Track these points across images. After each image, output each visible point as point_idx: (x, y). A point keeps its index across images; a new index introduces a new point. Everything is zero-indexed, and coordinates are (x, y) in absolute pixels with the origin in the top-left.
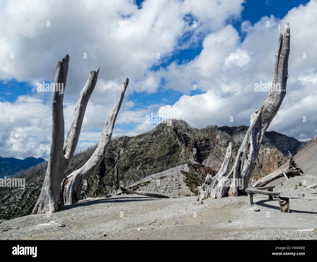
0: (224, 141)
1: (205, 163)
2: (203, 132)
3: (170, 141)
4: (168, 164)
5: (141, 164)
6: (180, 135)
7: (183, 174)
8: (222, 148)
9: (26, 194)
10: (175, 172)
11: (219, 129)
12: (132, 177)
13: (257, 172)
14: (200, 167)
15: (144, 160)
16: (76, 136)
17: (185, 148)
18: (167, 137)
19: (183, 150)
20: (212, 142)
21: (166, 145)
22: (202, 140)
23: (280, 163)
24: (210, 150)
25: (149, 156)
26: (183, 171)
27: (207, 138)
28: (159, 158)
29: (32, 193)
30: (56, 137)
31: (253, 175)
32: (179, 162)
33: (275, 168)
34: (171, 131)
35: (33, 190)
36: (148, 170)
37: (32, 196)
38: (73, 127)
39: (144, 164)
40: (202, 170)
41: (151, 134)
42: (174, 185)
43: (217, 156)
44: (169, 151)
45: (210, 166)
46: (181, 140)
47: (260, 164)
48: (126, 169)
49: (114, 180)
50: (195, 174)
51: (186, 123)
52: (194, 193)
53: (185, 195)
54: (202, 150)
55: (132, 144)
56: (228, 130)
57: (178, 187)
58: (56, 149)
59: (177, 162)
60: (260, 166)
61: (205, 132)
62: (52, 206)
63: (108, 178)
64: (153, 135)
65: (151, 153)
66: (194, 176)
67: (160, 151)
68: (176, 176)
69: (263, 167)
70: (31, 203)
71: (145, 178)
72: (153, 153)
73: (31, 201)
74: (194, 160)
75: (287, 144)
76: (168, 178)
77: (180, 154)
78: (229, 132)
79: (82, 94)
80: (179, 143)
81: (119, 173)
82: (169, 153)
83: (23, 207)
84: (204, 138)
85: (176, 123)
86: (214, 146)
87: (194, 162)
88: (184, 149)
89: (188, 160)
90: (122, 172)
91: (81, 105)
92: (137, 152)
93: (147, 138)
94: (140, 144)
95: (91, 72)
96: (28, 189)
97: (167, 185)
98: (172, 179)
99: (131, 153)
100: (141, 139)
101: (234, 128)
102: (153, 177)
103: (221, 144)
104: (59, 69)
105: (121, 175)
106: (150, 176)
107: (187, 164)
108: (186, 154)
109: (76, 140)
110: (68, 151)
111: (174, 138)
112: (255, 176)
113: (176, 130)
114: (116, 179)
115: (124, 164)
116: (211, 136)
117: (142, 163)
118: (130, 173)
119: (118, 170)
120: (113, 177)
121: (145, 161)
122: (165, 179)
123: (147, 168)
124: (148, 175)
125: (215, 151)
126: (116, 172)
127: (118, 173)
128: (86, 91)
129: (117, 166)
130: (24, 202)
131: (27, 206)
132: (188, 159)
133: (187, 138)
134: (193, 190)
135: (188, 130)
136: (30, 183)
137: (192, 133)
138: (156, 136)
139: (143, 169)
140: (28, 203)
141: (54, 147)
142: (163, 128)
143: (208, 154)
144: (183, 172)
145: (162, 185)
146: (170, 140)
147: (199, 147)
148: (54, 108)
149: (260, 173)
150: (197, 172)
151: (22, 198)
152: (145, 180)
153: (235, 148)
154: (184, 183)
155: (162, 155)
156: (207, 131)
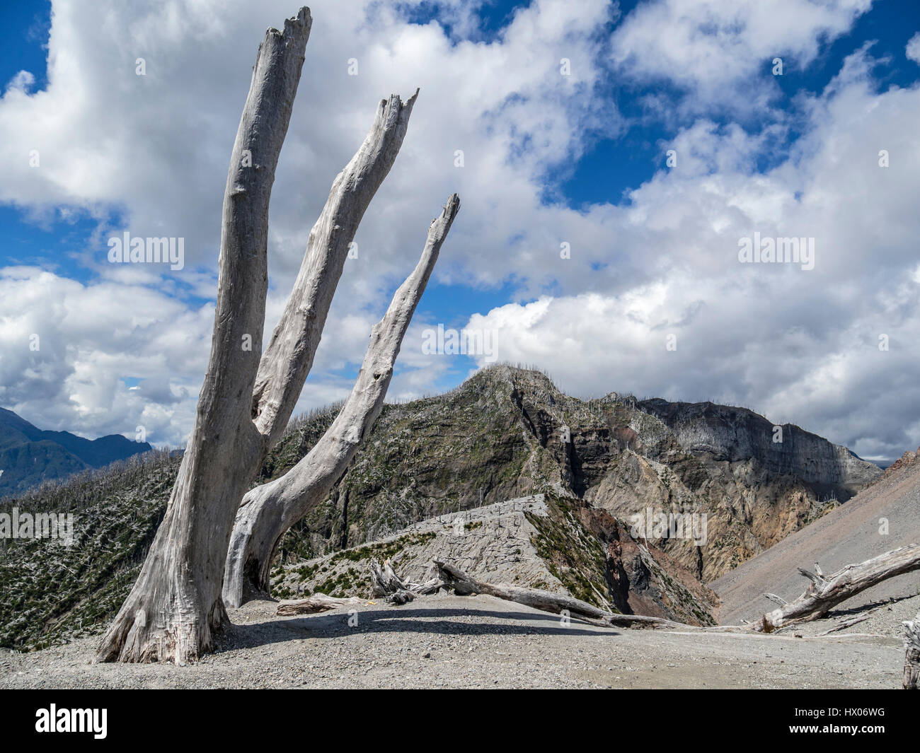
0: (650, 440)
1: (592, 496)
2: (592, 410)
3: (499, 427)
4: (490, 489)
5: (413, 483)
6: (528, 412)
7: (530, 521)
8: (642, 460)
9: (91, 535)
10: (506, 515)
11: (640, 405)
12: (386, 516)
13: (736, 534)
14: (578, 505)
15: (423, 472)
16: (307, 348)
17: (540, 450)
18: (493, 413)
19: (533, 456)
20: (616, 441)
21: (489, 437)
22: (590, 433)
23: (803, 516)
24: (608, 461)
25: (438, 464)
26: (531, 514)
27: (605, 428)
28: (465, 470)
29: (108, 533)
30: (230, 337)
31: (726, 543)
32: (519, 486)
33: (790, 529)
34: (506, 400)
35: (113, 525)
36: (432, 500)
37: (108, 543)
38: (294, 309)
39: (423, 482)
40: (583, 514)
41: (447, 401)
42: (504, 551)
43: (627, 480)
44: (495, 453)
45: (605, 507)
46: (530, 426)
47: (748, 513)
48: (370, 492)
49: (334, 520)
50: (563, 526)
51: (547, 379)
52: (559, 579)
53: (534, 582)
54: (587, 461)
55: (394, 425)
56: (664, 411)
57: (512, 558)
58: (225, 389)
59: (514, 488)
60: (746, 520)
61: (600, 410)
62: (188, 628)
63: (318, 511)
64: (452, 406)
65: (445, 455)
66: (560, 531)
67: (469, 451)
68: (509, 526)
69: (755, 523)
70: (105, 560)
71: (423, 522)
72: (451, 454)
73: (104, 556)
74: (563, 486)
75: (830, 466)
76: (487, 530)
77: (525, 464)
78: (665, 417)
79: (342, 185)
80: (524, 433)
81: (351, 502)
82: (495, 459)
83: (82, 569)
84: (595, 427)
85: (520, 379)
86: (621, 450)
87: (562, 492)
88: (536, 453)
89: (545, 484)
90: (360, 500)
91: (337, 227)
92: (404, 447)
93: (435, 413)
94: (417, 426)
95: (385, 102)
96: (99, 523)
97: (483, 549)
98: (497, 531)
99: (388, 449)
100: (420, 414)
101: (681, 406)
102: (445, 523)
103: (641, 449)
104: (269, 61)
105: (356, 507)
106: (438, 518)
107: (542, 495)
108: (540, 467)
109: (304, 363)
110: (271, 406)
111: (511, 419)
112: (731, 546)
113: (520, 396)
114: (341, 518)
115: (367, 478)
116: (616, 423)
117: (416, 481)
118: (381, 505)
119: (348, 493)
120: (333, 512)
121: (424, 475)
122: (479, 531)
123: (430, 494)
124: (432, 515)
125: (622, 466)
126: (342, 498)
127: (347, 500)
128: (358, 172)
129: (346, 481)
130: (87, 557)
131: (93, 568)
132: (544, 480)
133: (547, 421)
134: (555, 571)
135: (553, 401)
136: (107, 505)
137: (562, 410)
138: (462, 408)
139: (417, 496)
140: (95, 559)
141: (219, 379)
142: (483, 388)
143: (603, 473)
144: (530, 517)
145: (469, 546)
146: (499, 425)
147: (579, 449)
148: (234, 215)
149: (746, 540)
150: (570, 519)
151: (80, 546)
152: (423, 527)
153: (680, 461)
154: (531, 547)
155: (473, 463)
156: (603, 408)
